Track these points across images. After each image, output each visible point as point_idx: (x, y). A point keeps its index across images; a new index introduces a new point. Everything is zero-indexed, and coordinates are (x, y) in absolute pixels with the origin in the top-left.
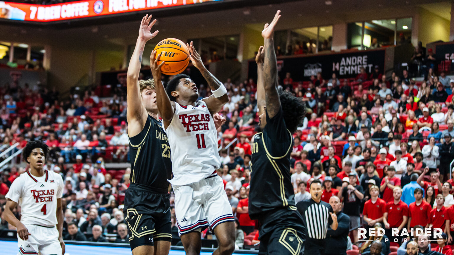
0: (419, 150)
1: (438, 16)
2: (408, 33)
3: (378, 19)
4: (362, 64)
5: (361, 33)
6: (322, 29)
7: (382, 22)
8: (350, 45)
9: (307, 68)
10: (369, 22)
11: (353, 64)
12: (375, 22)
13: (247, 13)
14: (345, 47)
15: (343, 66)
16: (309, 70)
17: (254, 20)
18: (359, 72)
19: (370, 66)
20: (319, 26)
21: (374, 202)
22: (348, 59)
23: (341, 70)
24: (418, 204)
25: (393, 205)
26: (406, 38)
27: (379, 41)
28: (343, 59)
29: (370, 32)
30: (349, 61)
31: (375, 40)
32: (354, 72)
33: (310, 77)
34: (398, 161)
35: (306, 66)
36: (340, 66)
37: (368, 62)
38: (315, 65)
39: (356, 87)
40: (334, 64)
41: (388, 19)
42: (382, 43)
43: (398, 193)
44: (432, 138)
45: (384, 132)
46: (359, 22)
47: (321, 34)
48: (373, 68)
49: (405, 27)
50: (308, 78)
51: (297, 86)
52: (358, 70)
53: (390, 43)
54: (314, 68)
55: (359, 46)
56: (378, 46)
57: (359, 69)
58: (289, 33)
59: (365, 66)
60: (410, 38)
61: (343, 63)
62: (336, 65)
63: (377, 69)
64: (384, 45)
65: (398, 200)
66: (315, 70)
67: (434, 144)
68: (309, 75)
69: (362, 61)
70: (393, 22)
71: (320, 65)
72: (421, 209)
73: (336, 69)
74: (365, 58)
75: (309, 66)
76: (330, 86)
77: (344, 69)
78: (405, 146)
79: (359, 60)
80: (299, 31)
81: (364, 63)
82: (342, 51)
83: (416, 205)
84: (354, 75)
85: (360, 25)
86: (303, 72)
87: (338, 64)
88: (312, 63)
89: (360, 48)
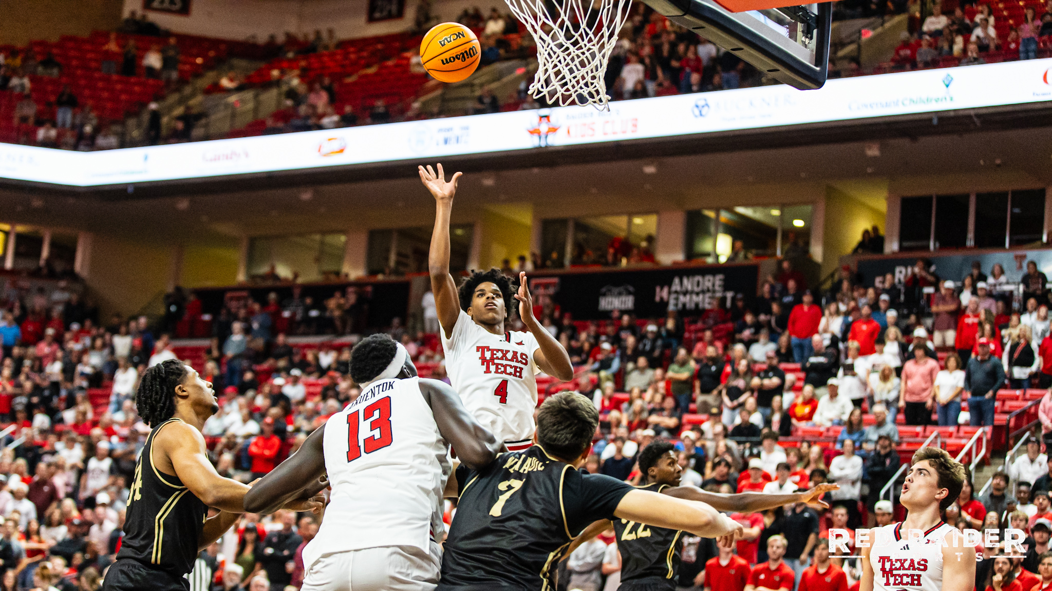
0: (822, 466)
1: (863, 205)
2: (804, 236)
3: (746, 205)
4: (714, 291)
5: (712, 229)
6: (638, 221)
7: (755, 212)
8: (691, 252)
9: (604, 295)
10: (730, 210)
11: (696, 289)
12: (741, 210)
13: (489, 182)
14: (679, 257)
15: (676, 292)
16: (609, 299)
17: (502, 197)
18: (707, 306)
19: (729, 295)
20: (631, 215)
21: (724, 562)
22: (685, 281)
23: (672, 302)
24: (822, 570)
25: (767, 570)
26: (801, 243)
27: (747, 247)
28: (677, 280)
29: (730, 230)
30: (688, 284)
31: (739, 244)
32: (697, 305)
33: (611, 311)
34: (782, 483)
35: (604, 290)
36: (670, 293)
37: (726, 288)
38: (621, 289)
39: (700, 335)
40: (658, 289)
41: (767, 205)
42: (754, 251)
43: (778, 547)
44: (848, 442)
45: (752, 425)
46: (710, 208)
47: (634, 229)
48: (734, 299)
49: (799, 223)
50: (607, 314)
51: (585, 328)
52: (706, 302)
53: (769, 252)
54: (620, 294)
55: (708, 255)
56: (746, 257)
57: (707, 300)
58: (571, 225)
59: (719, 295)
60: (807, 244)
61: (676, 286)
62: (662, 289)
63: (741, 300)
64: (757, 256)
65: (776, 560)
66: (620, 299)
67: (853, 453)
68: (609, 307)
69: (713, 285)
70: (776, 212)
71: (631, 289)
72: (828, 579)
73: (662, 299)
74: (720, 280)
75: (610, 291)
76: (652, 332)
77: (677, 299)
78: (796, 455)
79: (708, 282)
80: (593, 222)
81: (717, 288)
82: (675, 263)
83: (816, 571)
84: (698, 313)
85: (711, 214)
86: (597, 303)
87: (666, 290)
88: (617, 285)
89: (710, 260)
